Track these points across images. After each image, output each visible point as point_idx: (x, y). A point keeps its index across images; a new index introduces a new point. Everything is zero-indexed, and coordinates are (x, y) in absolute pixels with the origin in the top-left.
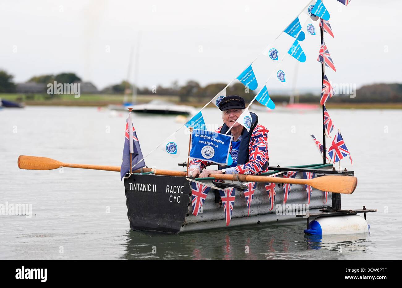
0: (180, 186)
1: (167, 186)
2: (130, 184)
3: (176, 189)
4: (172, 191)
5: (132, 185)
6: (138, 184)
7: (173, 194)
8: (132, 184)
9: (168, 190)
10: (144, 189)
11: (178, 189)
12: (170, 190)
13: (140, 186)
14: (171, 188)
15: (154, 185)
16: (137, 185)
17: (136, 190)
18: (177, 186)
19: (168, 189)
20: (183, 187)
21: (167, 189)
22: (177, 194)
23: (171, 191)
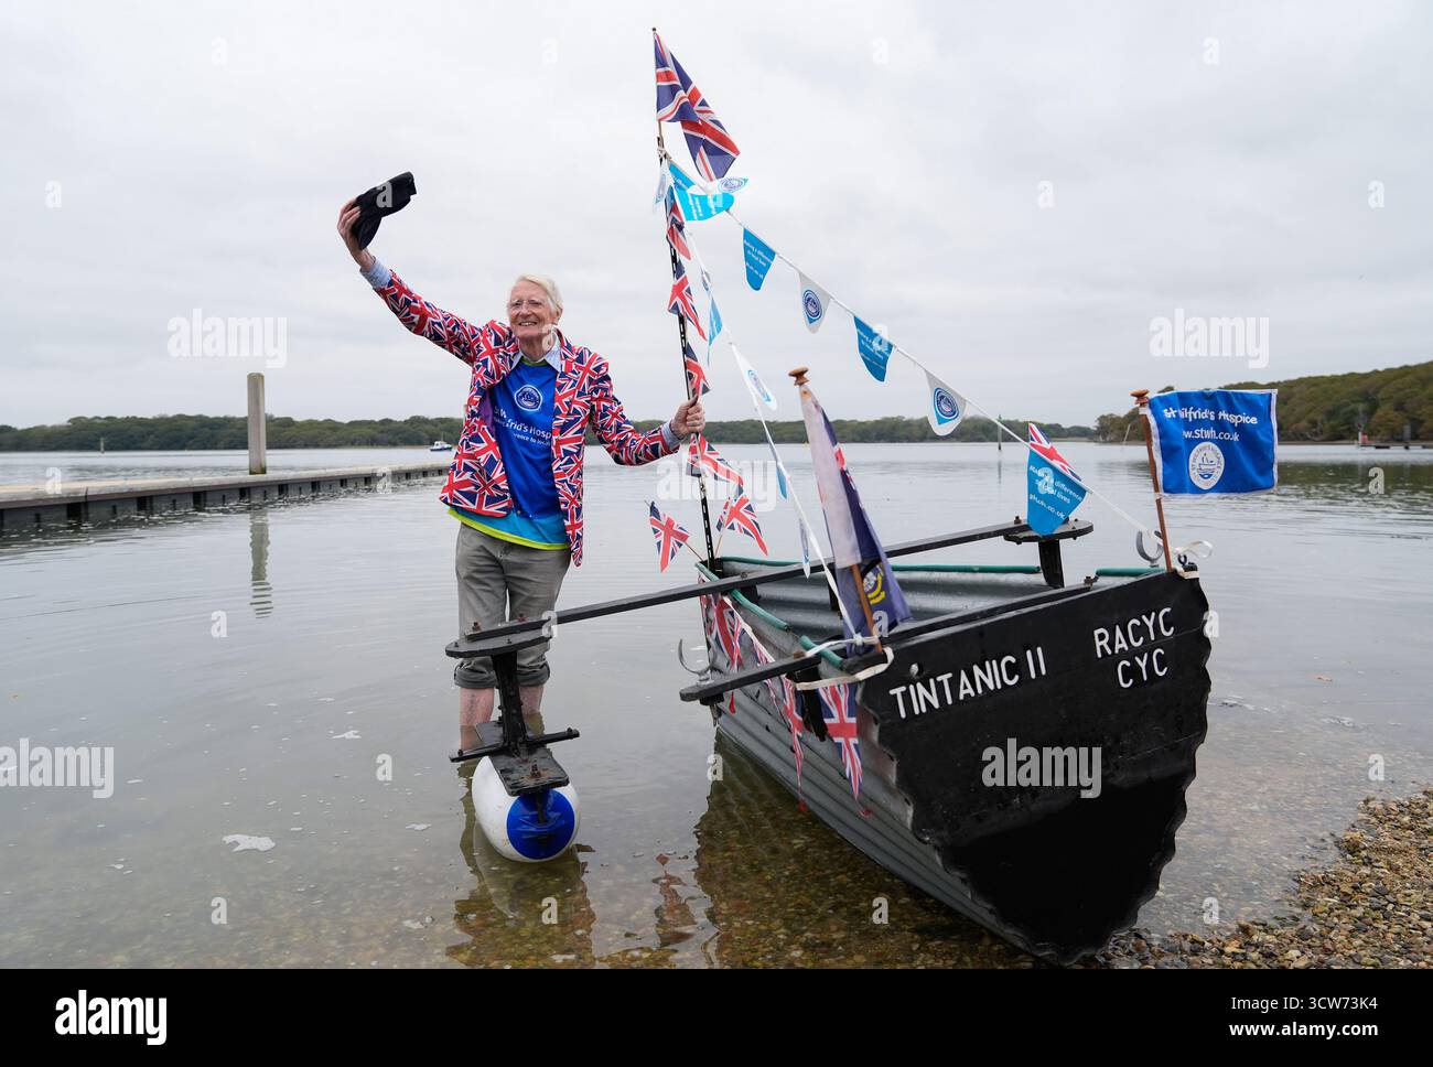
0: (1153, 614)
1: (1097, 632)
2: (892, 692)
3: (1141, 631)
4: (1124, 645)
5: (906, 695)
6: (939, 679)
7: (1132, 654)
8: (903, 688)
9: (1102, 647)
10: (983, 684)
11: (1150, 624)
12: (1111, 644)
13: (955, 683)
14: (1119, 633)
15: (1029, 653)
16: (940, 685)
17: (936, 705)
18: (1144, 617)
19: (1104, 642)
20: (1168, 610)
21: (1098, 644)
22: (1148, 648)
23: (1118, 647)
